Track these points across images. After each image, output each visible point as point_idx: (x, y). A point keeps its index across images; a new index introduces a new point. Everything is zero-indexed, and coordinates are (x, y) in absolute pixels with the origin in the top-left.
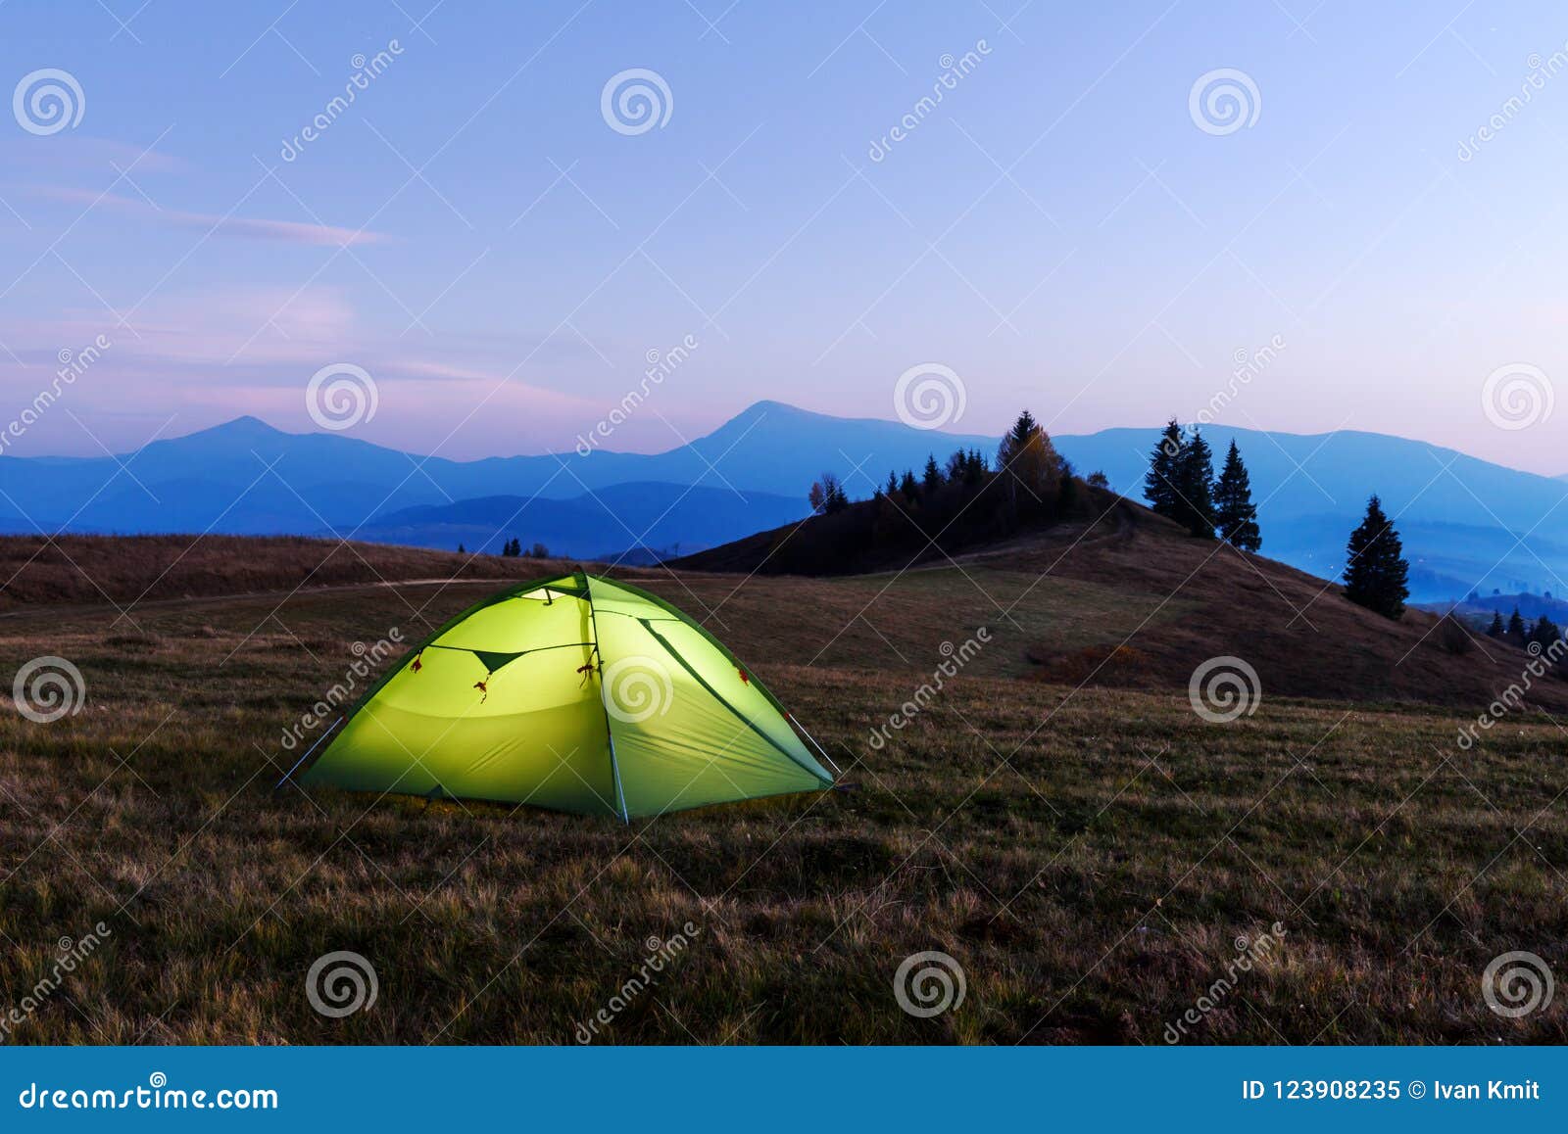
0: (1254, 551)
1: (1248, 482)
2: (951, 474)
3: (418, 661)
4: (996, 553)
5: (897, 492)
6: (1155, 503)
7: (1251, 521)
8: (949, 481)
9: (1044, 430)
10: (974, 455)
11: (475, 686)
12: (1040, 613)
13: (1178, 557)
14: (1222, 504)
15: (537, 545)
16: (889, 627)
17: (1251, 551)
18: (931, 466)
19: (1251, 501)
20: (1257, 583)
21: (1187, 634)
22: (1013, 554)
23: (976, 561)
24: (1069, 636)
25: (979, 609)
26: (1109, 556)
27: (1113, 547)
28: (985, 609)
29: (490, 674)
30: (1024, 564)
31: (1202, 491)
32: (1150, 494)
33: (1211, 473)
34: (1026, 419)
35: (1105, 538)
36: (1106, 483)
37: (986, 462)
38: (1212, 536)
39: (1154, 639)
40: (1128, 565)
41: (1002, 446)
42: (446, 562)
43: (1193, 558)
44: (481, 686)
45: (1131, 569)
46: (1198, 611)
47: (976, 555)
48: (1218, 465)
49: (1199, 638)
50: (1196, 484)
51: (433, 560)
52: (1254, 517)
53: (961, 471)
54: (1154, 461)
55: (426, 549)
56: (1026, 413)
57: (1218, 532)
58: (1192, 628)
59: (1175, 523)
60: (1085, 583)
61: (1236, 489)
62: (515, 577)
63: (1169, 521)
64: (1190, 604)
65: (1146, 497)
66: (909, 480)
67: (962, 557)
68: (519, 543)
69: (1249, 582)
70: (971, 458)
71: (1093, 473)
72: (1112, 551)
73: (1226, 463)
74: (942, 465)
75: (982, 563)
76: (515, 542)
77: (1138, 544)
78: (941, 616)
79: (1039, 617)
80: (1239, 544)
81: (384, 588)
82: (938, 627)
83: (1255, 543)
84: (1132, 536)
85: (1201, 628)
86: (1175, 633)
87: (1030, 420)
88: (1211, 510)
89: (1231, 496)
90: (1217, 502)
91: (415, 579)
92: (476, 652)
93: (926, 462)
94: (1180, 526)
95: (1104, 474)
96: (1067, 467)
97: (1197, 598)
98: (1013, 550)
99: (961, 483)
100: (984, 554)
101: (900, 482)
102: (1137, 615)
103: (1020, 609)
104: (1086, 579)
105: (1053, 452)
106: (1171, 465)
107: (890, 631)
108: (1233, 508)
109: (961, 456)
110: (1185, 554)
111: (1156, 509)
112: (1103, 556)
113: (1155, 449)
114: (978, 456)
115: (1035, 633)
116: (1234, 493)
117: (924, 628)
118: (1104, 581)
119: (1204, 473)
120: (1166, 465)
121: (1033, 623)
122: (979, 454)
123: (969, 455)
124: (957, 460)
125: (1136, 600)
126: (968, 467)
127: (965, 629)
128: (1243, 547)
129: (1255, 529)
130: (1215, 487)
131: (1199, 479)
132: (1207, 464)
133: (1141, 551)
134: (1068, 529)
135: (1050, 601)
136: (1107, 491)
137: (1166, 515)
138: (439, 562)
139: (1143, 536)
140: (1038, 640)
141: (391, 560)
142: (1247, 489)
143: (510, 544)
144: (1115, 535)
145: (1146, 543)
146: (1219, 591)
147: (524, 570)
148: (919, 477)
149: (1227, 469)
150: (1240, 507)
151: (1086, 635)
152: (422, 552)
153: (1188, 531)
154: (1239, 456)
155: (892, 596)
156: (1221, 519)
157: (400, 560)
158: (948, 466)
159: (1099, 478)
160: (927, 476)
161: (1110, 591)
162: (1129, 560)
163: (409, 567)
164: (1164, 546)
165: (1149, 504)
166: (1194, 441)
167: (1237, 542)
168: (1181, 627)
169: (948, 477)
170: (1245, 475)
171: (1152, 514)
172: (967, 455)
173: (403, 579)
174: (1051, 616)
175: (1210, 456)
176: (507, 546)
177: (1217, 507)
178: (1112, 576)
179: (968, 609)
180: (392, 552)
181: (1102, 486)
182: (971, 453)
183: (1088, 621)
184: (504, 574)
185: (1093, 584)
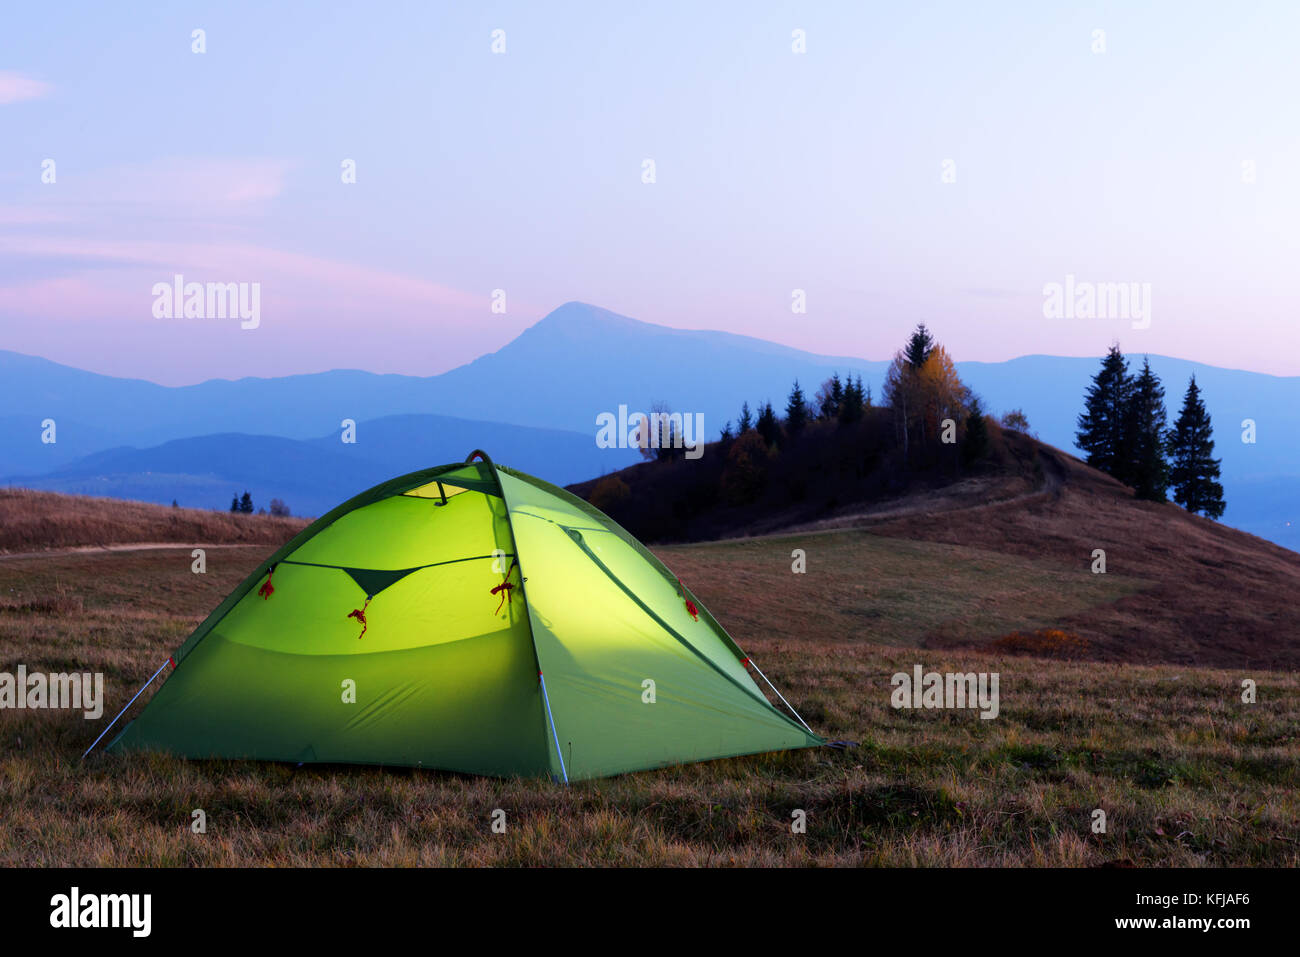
0: (1216, 517)
1: (1210, 432)
2: (822, 408)
3: (269, 582)
4: (880, 515)
5: (751, 432)
6: (1089, 454)
7: (1213, 480)
8: (820, 418)
9: (946, 352)
10: (854, 382)
11: (350, 616)
12: (940, 594)
13: (1117, 523)
14: (1177, 458)
15: (275, 501)
16: (744, 611)
17: (1211, 518)
18: (797, 397)
19: (1215, 455)
20: (1219, 558)
21: (1128, 620)
22: (904, 516)
23: (855, 524)
24: (978, 622)
25: (861, 587)
26: (1030, 521)
27: (1034, 508)
28: (869, 588)
29: (370, 598)
30: (917, 529)
31: (1151, 440)
32: (1083, 441)
33: (1164, 418)
34: (922, 336)
35: (1023, 497)
36: (1025, 424)
37: (869, 392)
38: (1162, 499)
39: (1086, 626)
40: (1054, 533)
41: (891, 371)
42: (162, 520)
43: (1139, 525)
44: (358, 615)
45: (1057, 538)
46: (1142, 592)
47: (856, 517)
48: (1173, 407)
49: (1143, 624)
50: (1144, 430)
51: (146, 517)
52: (1217, 474)
53: (836, 405)
54: (1089, 398)
55: (136, 502)
56: (921, 327)
57: (1171, 493)
58: (1135, 612)
59: (1115, 481)
60: (998, 555)
61: (1195, 439)
62: (256, 541)
63: (1107, 477)
64: (1132, 583)
65: (1078, 446)
66: (767, 416)
67: (838, 520)
68: (252, 498)
69: (1208, 556)
70: (849, 386)
71: (1009, 411)
72: (1031, 514)
73: (1183, 405)
74: (812, 396)
75: (862, 528)
76: (246, 498)
77: (1067, 506)
78: (811, 596)
79: (937, 598)
80: (1197, 510)
81: (83, 555)
82: (809, 610)
83: (1217, 508)
84: (1058, 494)
85: (1146, 611)
86: (1112, 618)
87: (927, 337)
88: (1162, 464)
89: (1188, 448)
90: (1170, 454)
91: (123, 542)
92: (349, 571)
93: (789, 391)
94: (1121, 484)
95: (1023, 413)
96: (975, 402)
97: (1143, 575)
98: (903, 511)
99: (834, 420)
100: (865, 516)
101: (755, 417)
102: (1064, 595)
103: (913, 588)
104: (999, 550)
105: (957, 382)
106: (1112, 404)
107: (747, 615)
108: (1190, 463)
109: (836, 385)
110: (1128, 520)
111: (1091, 461)
112: (1020, 521)
113: (1091, 383)
114: (859, 386)
115: (932, 617)
116: (1192, 445)
117: (789, 611)
118: (1020, 552)
119: (1154, 417)
120: (1105, 405)
121: (931, 605)
122: (859, 381)
123: (846, 382)
124: (831, 391)
125: (1064, 576)
126: (845, 400)
127: (843, 612)
128: (1202, 513)
129: (1218, 490)
130: (1168, 436)
131: (1148, 424)
132: (1159, 405)
133: (1070, 515)
134: (978, 485)
135: (952, 578)
136: (1027, 436)
137: (1103, 470)
138: (155, 519)
139: (1074, 496)
140: (937, 627)
141: (93, 517)
142: (1209, 440)
143: (240, 501)
144: (1037, 494)
145: (1077, 505)
146: (1171, 568)
147: (266, 531)
148: (781, 412)
149: (1185, 413)
150: (1199, 462)
151: (997, 620)
152: (132, 507)
153: (1131, 490)
154: (1200, 396)
155: (747, 569)
156: (1177, 476)
157: (104, 517)
158: (819, 397)
159: (1017, 418)
160: (791, 410)
161: (1028, 564)
162: (1056, 526)
163: (116, 527)
164: (1101, 509)
165: (1083, 454)
166: (1142, 374)
167: (1193, 507)
168: (1121, 610)
169: (818, 412)
170: (1208, 421)
171: (1085, 467)
172: (844, 383)
173: (108, 544)
174: (956, 597)
175: (1163, 395)
176: (235, 502)
177: (1170, 461)
178: (1032, 546)
179: (845, 587)
180: (92, 506)
181: (1021, 430)
182: (849, 380)
183: (1001, 602)
184: (240, 538)
185: (1008, 556)
